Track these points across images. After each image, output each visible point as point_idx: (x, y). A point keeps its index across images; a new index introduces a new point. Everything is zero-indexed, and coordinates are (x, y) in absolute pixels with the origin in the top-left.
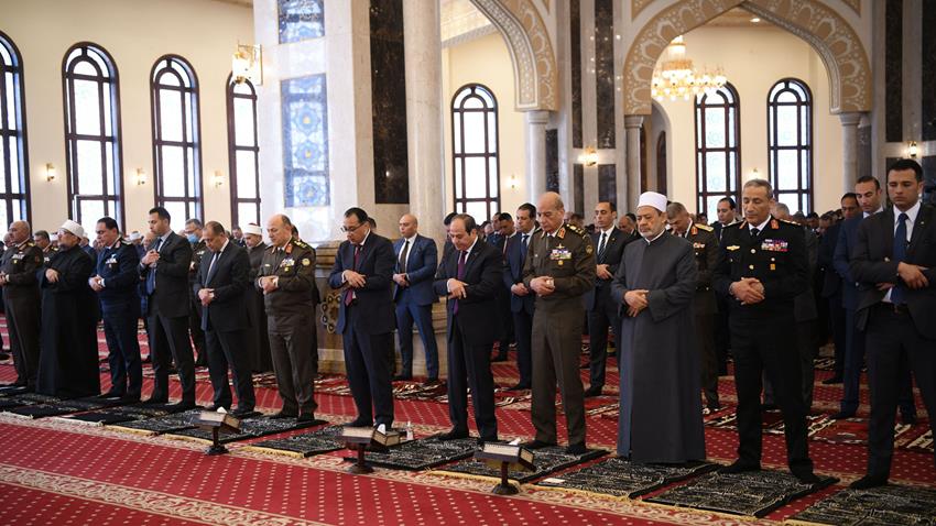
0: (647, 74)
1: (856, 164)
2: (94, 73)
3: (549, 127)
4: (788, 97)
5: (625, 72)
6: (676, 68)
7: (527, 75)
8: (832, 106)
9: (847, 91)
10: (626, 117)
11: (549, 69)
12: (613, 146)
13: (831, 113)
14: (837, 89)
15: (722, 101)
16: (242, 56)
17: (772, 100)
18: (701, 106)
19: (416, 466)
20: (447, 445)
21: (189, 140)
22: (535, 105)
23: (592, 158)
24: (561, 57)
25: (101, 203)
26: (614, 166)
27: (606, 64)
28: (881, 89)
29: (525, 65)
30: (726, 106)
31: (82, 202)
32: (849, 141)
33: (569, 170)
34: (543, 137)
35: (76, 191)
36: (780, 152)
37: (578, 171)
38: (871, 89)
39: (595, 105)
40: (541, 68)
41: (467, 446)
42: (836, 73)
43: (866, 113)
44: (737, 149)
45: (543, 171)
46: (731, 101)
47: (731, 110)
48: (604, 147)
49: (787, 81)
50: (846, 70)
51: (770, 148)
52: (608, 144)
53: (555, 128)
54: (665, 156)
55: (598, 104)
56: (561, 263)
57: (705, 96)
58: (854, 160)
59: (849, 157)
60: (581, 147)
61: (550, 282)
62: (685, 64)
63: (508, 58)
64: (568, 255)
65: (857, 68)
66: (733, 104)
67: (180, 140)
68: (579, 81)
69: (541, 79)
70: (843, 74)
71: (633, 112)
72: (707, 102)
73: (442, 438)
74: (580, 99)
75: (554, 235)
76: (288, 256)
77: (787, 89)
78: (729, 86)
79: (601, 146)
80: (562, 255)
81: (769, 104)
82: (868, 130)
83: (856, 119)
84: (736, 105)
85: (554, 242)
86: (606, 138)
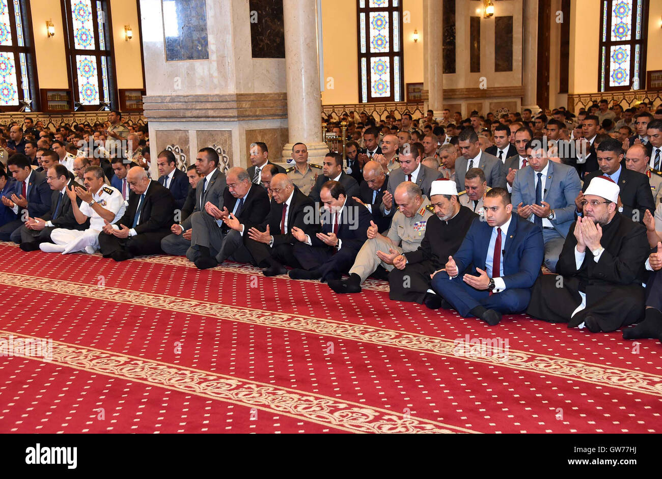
23: (489, 10)
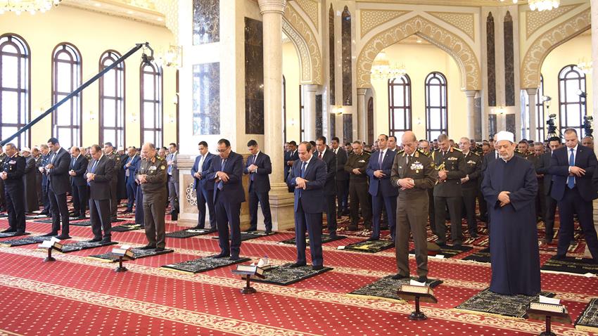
0: (368, 67)
1: (474, 117)
2: (69, 59)
3: (317, 93)
4: (435, 81)
5: (358, 65)
6: (381, 65)
7: (306, 66)
8: (461, 86)
9: (469, 80)
10: (358, 89)
11: (318, 63)
12: (351, 104)
13: (462, 91)
14: (464, 78)
15: (402, 82)
16: (172, 51)
17: (427, 82)
18: (391, 85)
19: (284, 283)
20: (296, 270)
21: (119, 96)
22: (311, 82)
23: (340, 110)
24: (324, 57)
25: (70, 130)
26: (351, 115)
27: (347, 62)
28: (486, 79)
29: (305, 61)
30: (404, 85)
31: (59, 129)
32: (470, 105)
33: (328, 117)
34: (315, 98)
35: (56, 123)
36: (431, 109)
37: (333, 117)
38: (481, 78)
39: (341, 83)
40: (314, 62)
41: (308, 270)
42: (463, 69)
43: (478, 91)
44: (410, 108)
45: (315, 116)
46: (406, 82)
47: (407, 87)
48: (346, 105)
49: (434, 73)
50: (468, 69)
51: (426, 107)
52: (348, 103)
53: (320, 94)
54: (372, 110)
55: (343, 82)
56: (417, 172)
57: (394, 79)
58: (472, 115)
59: (470, 113)
60: (334, 104)
61: (412, 182)
62: (386, 63)
63: (297, 57)
64: (422, 167)
65: (474, 68)
66: (408, 84)
67: (114, 96)
68: (334, 69)
69: (314, 68)
70: (467, 71)
71: (361, 87)
72: (395, 82)
73: (293, 266)
74: (334, 79)
75: (412, 155)
76: (153, 164)
77: (435, 77)
78: (407, 76)
79: (345, 104)
80: (417, 166)
81: (426, 85)
82: (479, 100)
83: (474, 93)
84: (409, 84)
85: (412, 160)
86: (347, 100)
